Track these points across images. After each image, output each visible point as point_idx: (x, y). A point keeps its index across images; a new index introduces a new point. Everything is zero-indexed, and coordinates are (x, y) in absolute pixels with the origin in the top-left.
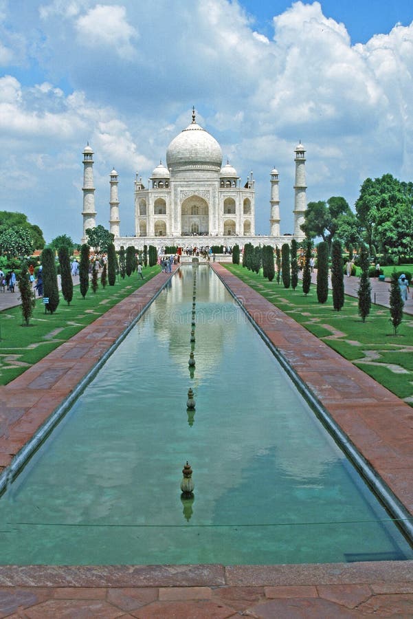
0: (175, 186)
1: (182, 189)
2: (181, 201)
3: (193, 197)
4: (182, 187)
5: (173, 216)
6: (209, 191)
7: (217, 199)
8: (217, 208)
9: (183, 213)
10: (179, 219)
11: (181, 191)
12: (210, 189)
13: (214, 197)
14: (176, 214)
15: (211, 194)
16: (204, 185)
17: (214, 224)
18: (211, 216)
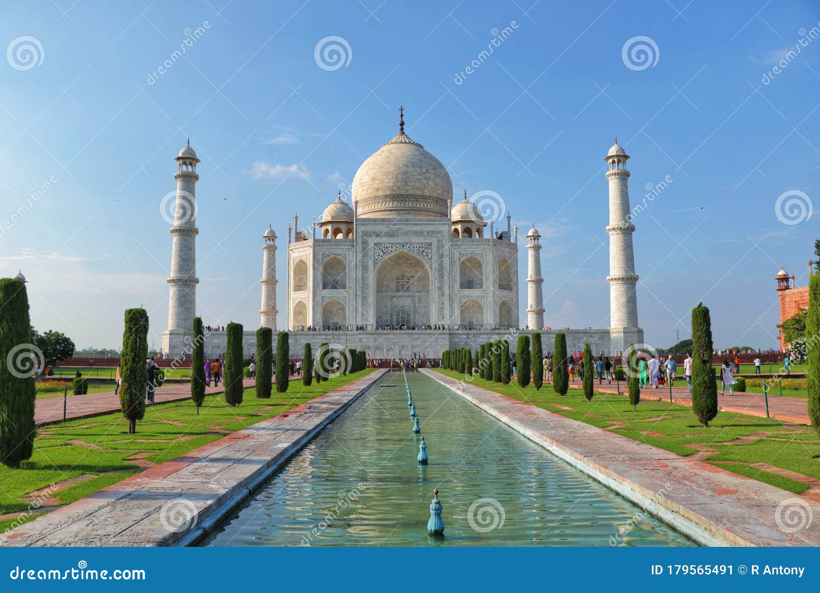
0: (365, 234)
1: (377, 240)
2: (375, 263)
3: (399, 257)
4: (378, 235)
5: (359, 293)
6: (430, 244)
7: (446, 260)
8: (446, 277)
9: (380, 289)
10: (371, 298)
11: (376, 244)
12: (434, 241)
13: (442, 256)
14: (365, 287)
15: (434, 249)
16: (421, 233)
17: (441, 309)
18: (435, 294)
